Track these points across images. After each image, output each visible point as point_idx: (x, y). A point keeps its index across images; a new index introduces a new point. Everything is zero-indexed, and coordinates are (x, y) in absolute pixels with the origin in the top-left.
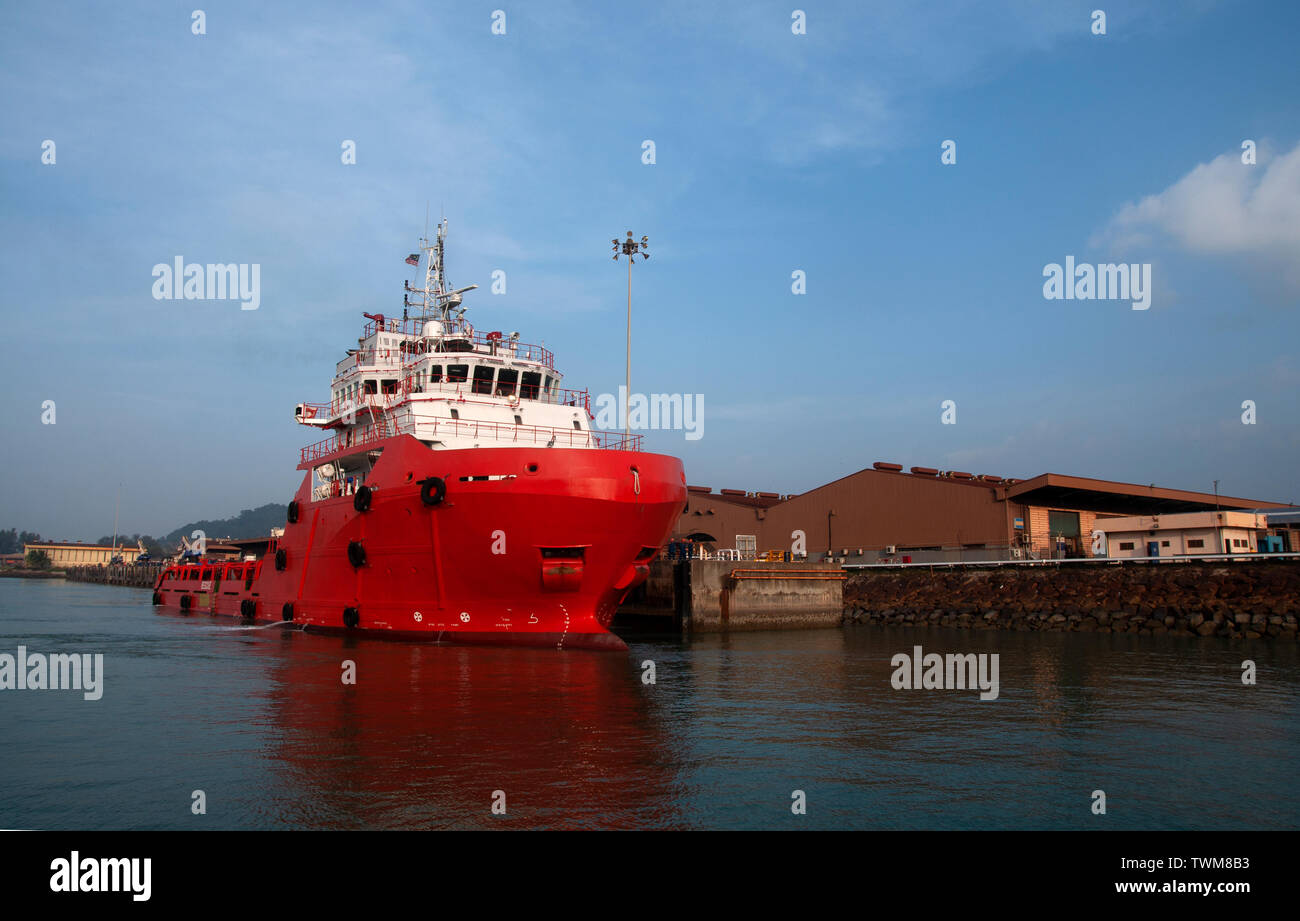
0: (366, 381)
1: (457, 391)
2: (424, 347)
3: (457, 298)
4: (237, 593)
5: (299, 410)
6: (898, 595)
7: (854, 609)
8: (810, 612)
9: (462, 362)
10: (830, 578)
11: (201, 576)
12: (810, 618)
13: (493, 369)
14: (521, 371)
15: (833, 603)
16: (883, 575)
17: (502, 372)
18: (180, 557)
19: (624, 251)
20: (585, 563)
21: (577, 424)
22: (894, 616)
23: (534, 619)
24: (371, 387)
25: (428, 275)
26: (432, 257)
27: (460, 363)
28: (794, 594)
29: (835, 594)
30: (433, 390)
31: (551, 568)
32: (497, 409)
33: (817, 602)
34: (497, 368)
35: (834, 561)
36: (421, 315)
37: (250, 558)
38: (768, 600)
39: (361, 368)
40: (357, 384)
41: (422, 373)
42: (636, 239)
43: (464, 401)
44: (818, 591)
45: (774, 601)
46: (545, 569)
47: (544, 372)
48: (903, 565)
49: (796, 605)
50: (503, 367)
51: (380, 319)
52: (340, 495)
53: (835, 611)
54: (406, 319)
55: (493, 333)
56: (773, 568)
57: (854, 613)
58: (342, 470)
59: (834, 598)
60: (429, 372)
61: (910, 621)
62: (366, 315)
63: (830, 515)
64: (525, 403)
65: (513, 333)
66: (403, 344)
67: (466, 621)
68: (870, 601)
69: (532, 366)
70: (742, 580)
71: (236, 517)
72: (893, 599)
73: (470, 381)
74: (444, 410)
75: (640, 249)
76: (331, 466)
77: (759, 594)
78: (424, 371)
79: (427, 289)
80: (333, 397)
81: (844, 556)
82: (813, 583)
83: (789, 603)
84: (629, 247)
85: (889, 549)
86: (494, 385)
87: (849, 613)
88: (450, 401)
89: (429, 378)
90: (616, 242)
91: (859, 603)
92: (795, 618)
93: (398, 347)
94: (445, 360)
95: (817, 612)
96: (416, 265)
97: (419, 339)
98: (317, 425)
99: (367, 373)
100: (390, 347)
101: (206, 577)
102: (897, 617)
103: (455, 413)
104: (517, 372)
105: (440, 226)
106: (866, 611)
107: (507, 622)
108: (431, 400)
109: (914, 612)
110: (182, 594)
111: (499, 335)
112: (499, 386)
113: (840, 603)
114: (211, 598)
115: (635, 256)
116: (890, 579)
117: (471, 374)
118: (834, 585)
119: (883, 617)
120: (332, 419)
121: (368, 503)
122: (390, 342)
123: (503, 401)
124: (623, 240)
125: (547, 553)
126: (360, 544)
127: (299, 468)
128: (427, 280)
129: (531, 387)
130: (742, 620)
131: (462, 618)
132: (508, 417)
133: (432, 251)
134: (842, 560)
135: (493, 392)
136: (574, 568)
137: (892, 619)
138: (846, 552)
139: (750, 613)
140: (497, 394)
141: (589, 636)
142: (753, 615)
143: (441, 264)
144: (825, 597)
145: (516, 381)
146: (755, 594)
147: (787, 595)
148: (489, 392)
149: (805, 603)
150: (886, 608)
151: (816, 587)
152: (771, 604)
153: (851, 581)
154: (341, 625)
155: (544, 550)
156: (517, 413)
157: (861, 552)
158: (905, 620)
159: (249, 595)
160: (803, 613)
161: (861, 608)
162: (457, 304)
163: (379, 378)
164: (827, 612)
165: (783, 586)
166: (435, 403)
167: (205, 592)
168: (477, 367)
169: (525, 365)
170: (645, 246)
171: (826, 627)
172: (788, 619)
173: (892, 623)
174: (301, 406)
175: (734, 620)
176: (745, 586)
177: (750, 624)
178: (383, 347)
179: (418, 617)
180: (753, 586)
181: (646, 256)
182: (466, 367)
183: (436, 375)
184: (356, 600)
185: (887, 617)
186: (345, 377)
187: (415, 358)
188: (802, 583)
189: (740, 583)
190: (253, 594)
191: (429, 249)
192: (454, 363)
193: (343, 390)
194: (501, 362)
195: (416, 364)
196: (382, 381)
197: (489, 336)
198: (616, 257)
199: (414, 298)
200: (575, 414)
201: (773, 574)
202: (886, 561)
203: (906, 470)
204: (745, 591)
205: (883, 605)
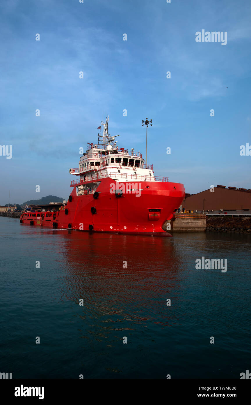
0: (91, 162)
1: (119, 165)
2: (107, 152)
3: (113, 139)
4: (50, 221)
5: (71, 170)
6: (223, 223)
7: (210, 227)
8: (196, 228)
9: (120, 157)
10: (203, 218)
11: (36, 216)
12: (196, 229)
13: (128, 159)
14: (135, 159)
15: (203, 225)
16: (219, 218)
17: (130, 160)
18: (25, 210)
19: (145, 124)
20: (160, 213)
21: (150, 174)
22: (221, 229)
23: (145, 229)
24: (92, 164)
25: (104, 132)
26: (105, 127)
27: (119, 157)
28: (192, 222)
29: (204, 222)
30: (111, 165)
31: (151, 214)
32: (130, 170)
33: (199, 225)
34: (129, 158)
35: (205, 213)
36: (102, 143)
37: (44, 210)
38: (184, 224)
39: (89, 159)
40: (88, 163)
41: (108, 160)
42: (149, 120)
43: (122, 168)
44: (199, 222)
45: (186, 224)
46: (150, 215)
47: (141, 160)
48: (224, 215)
49: (192, 225)
50: (130, 158)
51: (92, 145)
52: (87, 194)
53: (204, 227)
54: (98, 144)
55: (122, 148)
56: (186, 215)
57: (209, 228)
58: (87, 187)
59: (204, 224)
60: (110, 160)
61: (226, 231)
62: (88, 144)
63: (204, 200)
64: (137, 168)
65: (132, 149)
66: (99, 152)
67: (125, 229)
68: (214, 225)
69: (138, 158)
70: (177, 218)
71: (41, 199)
72: (221, 224)
73: (122, 163)
74: (116, 171)
75: (150, 123)
76: (83, 186)
77: (182, 222)
78: (109, 159)
79: (104, 136)
80: (80, 167)
81: (208, 212)
82: (198, 219)
83: (190, 225)
84: (147, 123)
85: (221, 210)
86: (128, 163)
87: (208, 228)
88: (118, 168)
89: (110, 162)
90: (143, 121)
91: (211, 225)
92: (192, 229)
93: (98, 153)
94: (115, 156)
95: (198, 228)
96: (100, 129)
97: (104, 151)
98: (76, 174)
99: (91, 160)
100: (96, 153)
101: (39, 215)
102: (222, 230)
103: (119, 171)
104: (134, 160)
105: (107, 118)
106: (213, 228)
107: (137, 229)
108: (113, 168)
109: (227, 228)
110: (31, 220)
111: (123, 149)
112: (130, 164)
113: (205, 225)
114: (41, 222)
115: (148, 125)
116: (220, 219)
117: (122, 160)
118: (204, 220)
119: (218, 229)
120: (80, 173)
121: (98, 196)
122: (96, 151)
123: (131, 168)
124: (145, 120)
125: (151, 210)
126: (95, 208)
127: (71, 186)
128: (104, 133)
129: (138, 163)
130: (177, 229)
131: (124, 228)
132: (133, 172)
133: (105, 125)
134: (207, 213)
135: (128, 165)
136: (158, 214)
137: (220, 230)
138: (208, 211)
139: (179, 227)
140: (129, 166)
141: (160, 233)
142: (180, 228)
143: (108, 129)
144: (201, 223)
145: (134, 162)
146: (180, 222)
147: (190, 222)
148: (126, 165)
149: (195, 225)
150: (218, 227)
151: (199, 220)
152: (185, 225)
153: (209, 219)
154: (88, 229)
155: (149, 210)
156: (135, 171)
157: (213, 211)
158: (224, 231)
159: (55, 221)
160: (194, 228)
161: (212, 227)
162: (114, 140)
163: (94, 161)
164: (201, 228)
165: (189, 220)
166: (113, 169)
167: (39, 220)
168: (124, 158)
169: (136, 158)
170: (151, 122)
171: (201, 232)
172: (190, 229)
173: (220, 231)
174: (71, 169)
175: (174, 229)
176: (178, 220)
177: (179, 230)
178: (94, 152)
179: (111, 228)
180: (180, 220)
181: (152, 125)
182: (121, 158)
183: (112, 161)
184: (93, 223)
185: (219, 230)
186: (84, 161)
187: (105, 156)
188: (194, 219)
189: (176, 219)
190: (56, 221)
191: (104, 124)
192: (117, 157)
193: (83, 165)
194: (130, 157)
195: (106, 157)
196: (95, 162)
197: (121, 149)
198: (143, 125)
199: (100, 139)
200: (150, 172)
201: (186, 217)
202: (220, 214)
203: (227, 187)
204: (178, 221)
205: (218, 226)
